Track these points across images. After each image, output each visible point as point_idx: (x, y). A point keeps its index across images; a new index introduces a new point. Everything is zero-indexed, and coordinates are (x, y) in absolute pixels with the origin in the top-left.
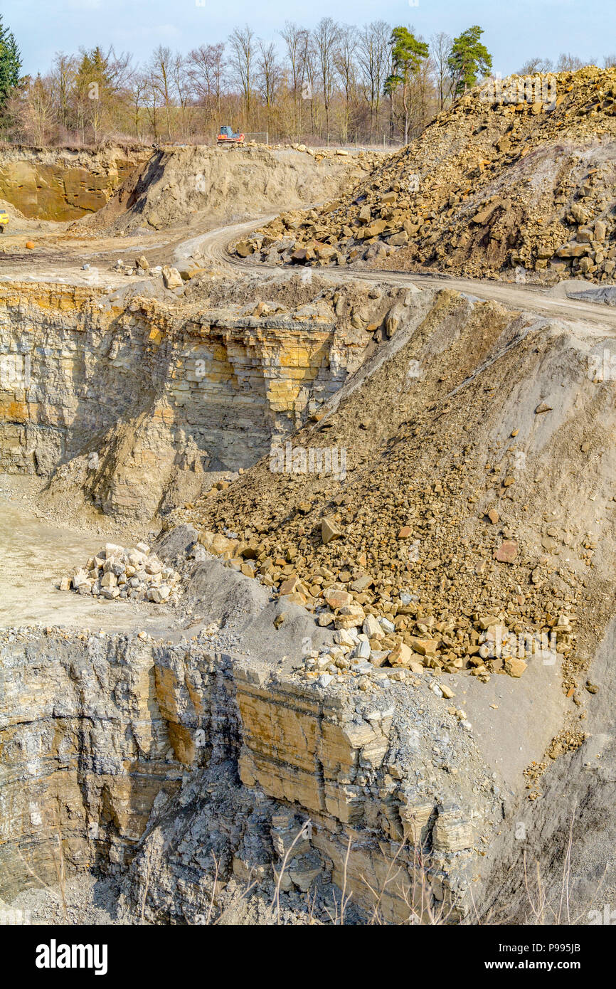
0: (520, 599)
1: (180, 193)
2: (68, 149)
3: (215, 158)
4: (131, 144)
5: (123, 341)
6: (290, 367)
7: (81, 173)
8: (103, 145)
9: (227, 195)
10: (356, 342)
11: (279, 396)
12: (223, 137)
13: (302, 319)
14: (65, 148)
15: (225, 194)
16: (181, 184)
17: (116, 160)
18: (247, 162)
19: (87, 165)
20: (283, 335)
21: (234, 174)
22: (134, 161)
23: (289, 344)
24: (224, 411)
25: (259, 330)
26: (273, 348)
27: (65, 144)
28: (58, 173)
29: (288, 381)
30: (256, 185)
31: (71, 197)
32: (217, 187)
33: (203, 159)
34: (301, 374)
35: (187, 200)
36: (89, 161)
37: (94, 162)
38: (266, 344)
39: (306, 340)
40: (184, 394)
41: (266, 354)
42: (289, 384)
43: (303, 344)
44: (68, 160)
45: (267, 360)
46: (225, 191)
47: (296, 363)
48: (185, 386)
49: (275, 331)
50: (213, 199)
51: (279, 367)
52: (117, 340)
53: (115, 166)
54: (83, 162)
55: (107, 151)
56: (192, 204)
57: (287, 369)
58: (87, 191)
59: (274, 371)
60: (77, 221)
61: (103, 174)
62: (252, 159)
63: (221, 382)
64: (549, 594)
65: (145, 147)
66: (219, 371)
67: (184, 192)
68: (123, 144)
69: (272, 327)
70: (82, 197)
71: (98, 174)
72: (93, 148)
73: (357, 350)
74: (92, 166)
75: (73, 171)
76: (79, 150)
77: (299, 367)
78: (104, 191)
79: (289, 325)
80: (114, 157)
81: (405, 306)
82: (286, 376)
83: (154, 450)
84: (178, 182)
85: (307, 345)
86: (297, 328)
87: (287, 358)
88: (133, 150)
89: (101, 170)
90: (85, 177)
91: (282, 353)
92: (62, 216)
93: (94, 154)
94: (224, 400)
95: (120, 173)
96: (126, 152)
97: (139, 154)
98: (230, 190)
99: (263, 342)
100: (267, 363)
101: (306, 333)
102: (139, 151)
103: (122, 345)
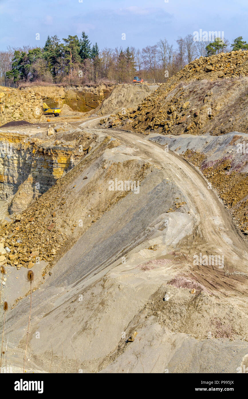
0: (47, 243)
1: (115, 102)
2: (87, 85)
3: (129, 88)
4: (108, 84)
5: (29, 154)
6: (61, 163)
7: (91, 94)
8: (99, 84)
9: (130, 102)
10: (78, 155)
11: (56, 174)
12: (135, 81)
13: (65, 146)
14: (86, 85)
15: (129, 102)
16: (116, 98)
17: (103, 90)
18: (140, 90)
19: (93, 91)
20: (58, 152)
21: (134, 95)
22: (109, 90)
23: (60, 155)
24: (48, 179)
25: (51, 150)
26: (56, 156)
27: (86, 84)
28: (83, 94)
29: (59, 168)
30: (140, 99)
31: (87, 103)
32: (127, 99)
33: (125, 89)
34: (64, 166)
35: (116, 104)
36: (94, 90)
37: (95, 90)
38: (54, 155)
39: (66, 154)
40: (36, 173)
41: (54, 158)
42: (60, 170)
43: (65, 155)
44: (87, 90)
45: (54, 161)
46: (129, 100)
47: (62, 162)
48: (37, 170)
49: (56, 150)
50: (125, 104)
51: (57, 163)
52: (28, 153)
53: (102, 91)
54: (92, 90)
55: (100, 86)
56: (117, 106)
57: (60, 164)
58: (93, 101)
59: (56, 164)
60: (88, 112)
61: (98, 95)
62: (142, 89)
63: (47, 169)
64: (55, 242)
65: (113, 85)
66: (46, 165)
67: (116, 101)
68: (106, 83)
69: (55, 149)
70: (91, 103)
71: (96, 95)
72: (95, 85)
73: (79, 157)
74: (94, 92)
75: (88, 94)
76: (90, 86)
77: (63, 163)
78: (98, 101)
79: (60, 148)
80: (102, 89)
81: (96, 142)
82: (60, 167)
83: (26, 192)
84: (115, 98)
85: (66, 156)
86: (63, 149)
87: (60, 160)
88: (109, 86)
89: (97, 93)
90: (92, 96)
91: (58, 158)
92: (85, 110)
93: (96, 87)
94: (48, 175)
95: (104, 94)
96: (106, 86)
97: (111, 87)
98: (131, 100)
99: (52, 154)
100: (54, 162)
101: (66, 151)
102: (111, 86)
103: (29, 155)
